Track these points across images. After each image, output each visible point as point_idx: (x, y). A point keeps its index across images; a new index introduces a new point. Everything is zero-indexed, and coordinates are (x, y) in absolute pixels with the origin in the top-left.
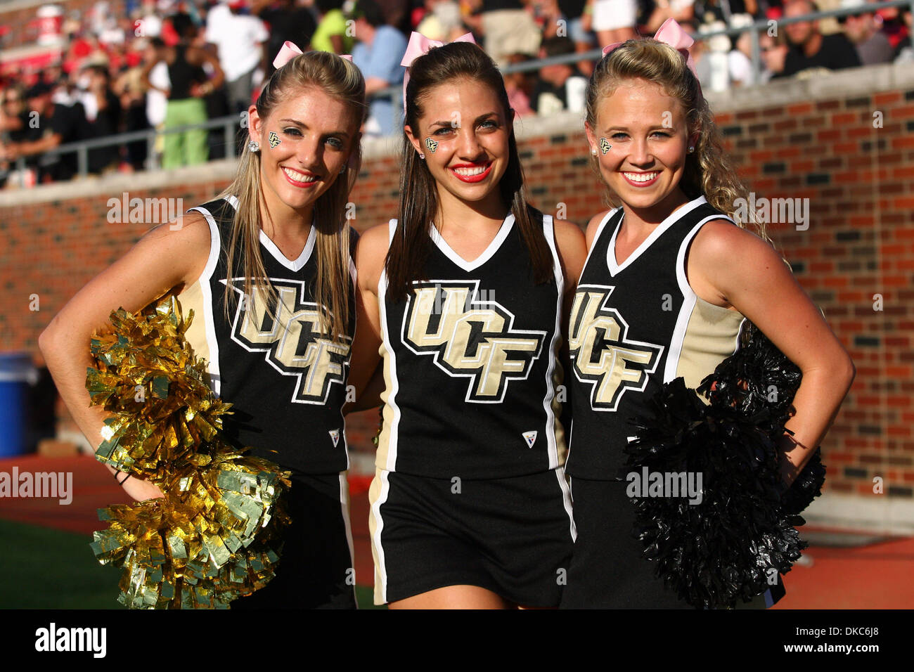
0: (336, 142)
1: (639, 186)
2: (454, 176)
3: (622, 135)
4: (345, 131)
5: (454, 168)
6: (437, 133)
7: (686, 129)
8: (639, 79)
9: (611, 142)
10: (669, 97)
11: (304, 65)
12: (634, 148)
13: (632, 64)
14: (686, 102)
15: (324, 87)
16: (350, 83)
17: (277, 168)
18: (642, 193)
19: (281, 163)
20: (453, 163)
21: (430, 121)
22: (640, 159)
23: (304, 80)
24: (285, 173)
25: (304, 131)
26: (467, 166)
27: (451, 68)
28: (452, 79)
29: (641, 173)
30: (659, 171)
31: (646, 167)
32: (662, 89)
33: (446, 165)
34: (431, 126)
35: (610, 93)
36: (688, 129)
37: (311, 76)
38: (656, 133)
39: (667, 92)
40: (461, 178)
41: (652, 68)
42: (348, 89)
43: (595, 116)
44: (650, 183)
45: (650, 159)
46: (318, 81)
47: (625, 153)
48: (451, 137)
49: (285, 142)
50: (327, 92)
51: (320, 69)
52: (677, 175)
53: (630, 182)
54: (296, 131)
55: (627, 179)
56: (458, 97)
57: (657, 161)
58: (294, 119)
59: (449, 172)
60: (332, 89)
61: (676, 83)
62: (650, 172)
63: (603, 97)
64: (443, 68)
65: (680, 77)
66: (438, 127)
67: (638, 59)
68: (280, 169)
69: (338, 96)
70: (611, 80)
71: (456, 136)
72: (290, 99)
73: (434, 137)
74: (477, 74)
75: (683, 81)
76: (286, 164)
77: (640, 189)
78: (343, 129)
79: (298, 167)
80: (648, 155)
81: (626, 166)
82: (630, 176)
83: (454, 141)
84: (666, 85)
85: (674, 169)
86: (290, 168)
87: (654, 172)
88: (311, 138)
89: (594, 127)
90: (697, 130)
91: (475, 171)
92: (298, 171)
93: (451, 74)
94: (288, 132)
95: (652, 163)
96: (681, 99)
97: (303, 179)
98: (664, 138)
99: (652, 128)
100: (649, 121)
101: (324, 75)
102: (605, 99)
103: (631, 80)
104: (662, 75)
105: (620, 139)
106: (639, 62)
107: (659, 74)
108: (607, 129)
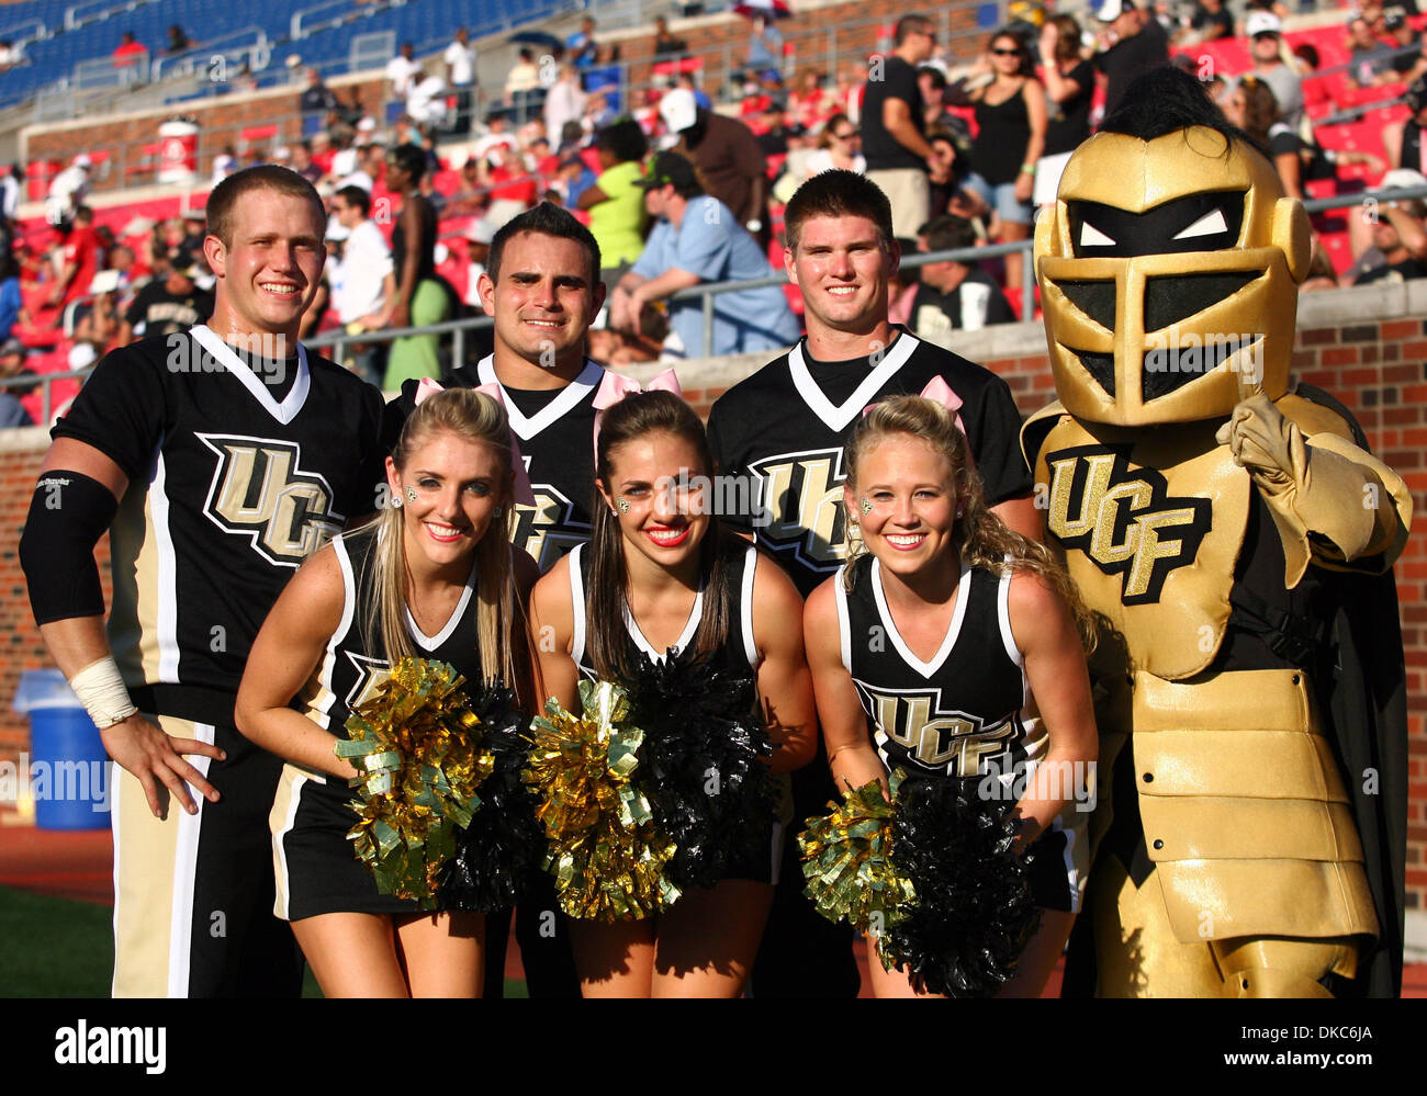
0: (480, 488)
1: (903, 550)
2: (648, 540)
3: (886, 494)
4: (487, 474)
5: (648, 531)
6: (629, 492)
7: (954, 491)
8: (903, 434)
9: (873, 503)
10: (935, 454)
11: (433, 408)
12: (898, 507)
13: (896, 418)
14: (955, 461)
15: (457, 429)
16: (485, 421)
17: (419, 525)
18: (906, 557)
19: (422, 517)
20: (647, 525)
21: (622, 479)
22: (905, 520)
23: (435, 426)
24: (429, 529)
25: (440, 481)
26: (663, 530)
27: (645, 423)
28: (645, 434)
29: (905, 535)
30: (925, 534)
31: (913, 526)
32: (929, 444)
33: (640, 527)
34: (622, 485)
35: (872, 449)
36: (957, 491)
37: (440, 419)
38: (919, 492)
39: (934, 447)
40: (655, 542)
41: (916, 421)
42: (484, 428)
43: (856, 476)
44: (915, 546)
45: (915, 520)
46: (449, 423)
47: (889, 513)
48: (644, 498)
49: (423, 496)
50: (462, 436)
51: (452, 409)
52: (944, 537)
53: (894, 546)
54: (432, 481)
55: (890, 542)
56: (651, 454)
57: (923, 522)
58: (428, 470)
59: (644, 534)
60: (467, 431)
61: (942, 439)
62: (914, 534)
63: (864, 453)
64: (635, 422)
65: (947, 433)
66: (629, 487)
67: (902, 412)
68: (424, 526)
69: (472, 439)
70: (874, 435)
71: (649, 497)
72: (423, 446)
73: (626, 496)
74: (674, 429)
75: (951, 438)
76: (428, 519)
77: (905, 553)
78: (484, 473)
79: (440, 521)
80: (913, 515)
81: (889, 528)
82: (893, 539)
83: (647, 503)
84: (933, 439)
85: (941, 532)
86: (433, 523)
87: (920, 534)
88: (450, 488)
89: (854, 489)
90: (966, 492)
91: (672, 535)
92: (441, 525)
93: (644, 428)
94: (424, 484)
95: (918, 524)
96: (950, 457)
97: (449, 532)
98: (931, 498)
99: (917, 487)
100: (915, 479)
101: (455, 416)
102: (867, 456)
103: (894, 435)
104: (928, 429)
105: (883, 499)
106: (903, 415)
107: (925, 428)
108: (869, 488)
